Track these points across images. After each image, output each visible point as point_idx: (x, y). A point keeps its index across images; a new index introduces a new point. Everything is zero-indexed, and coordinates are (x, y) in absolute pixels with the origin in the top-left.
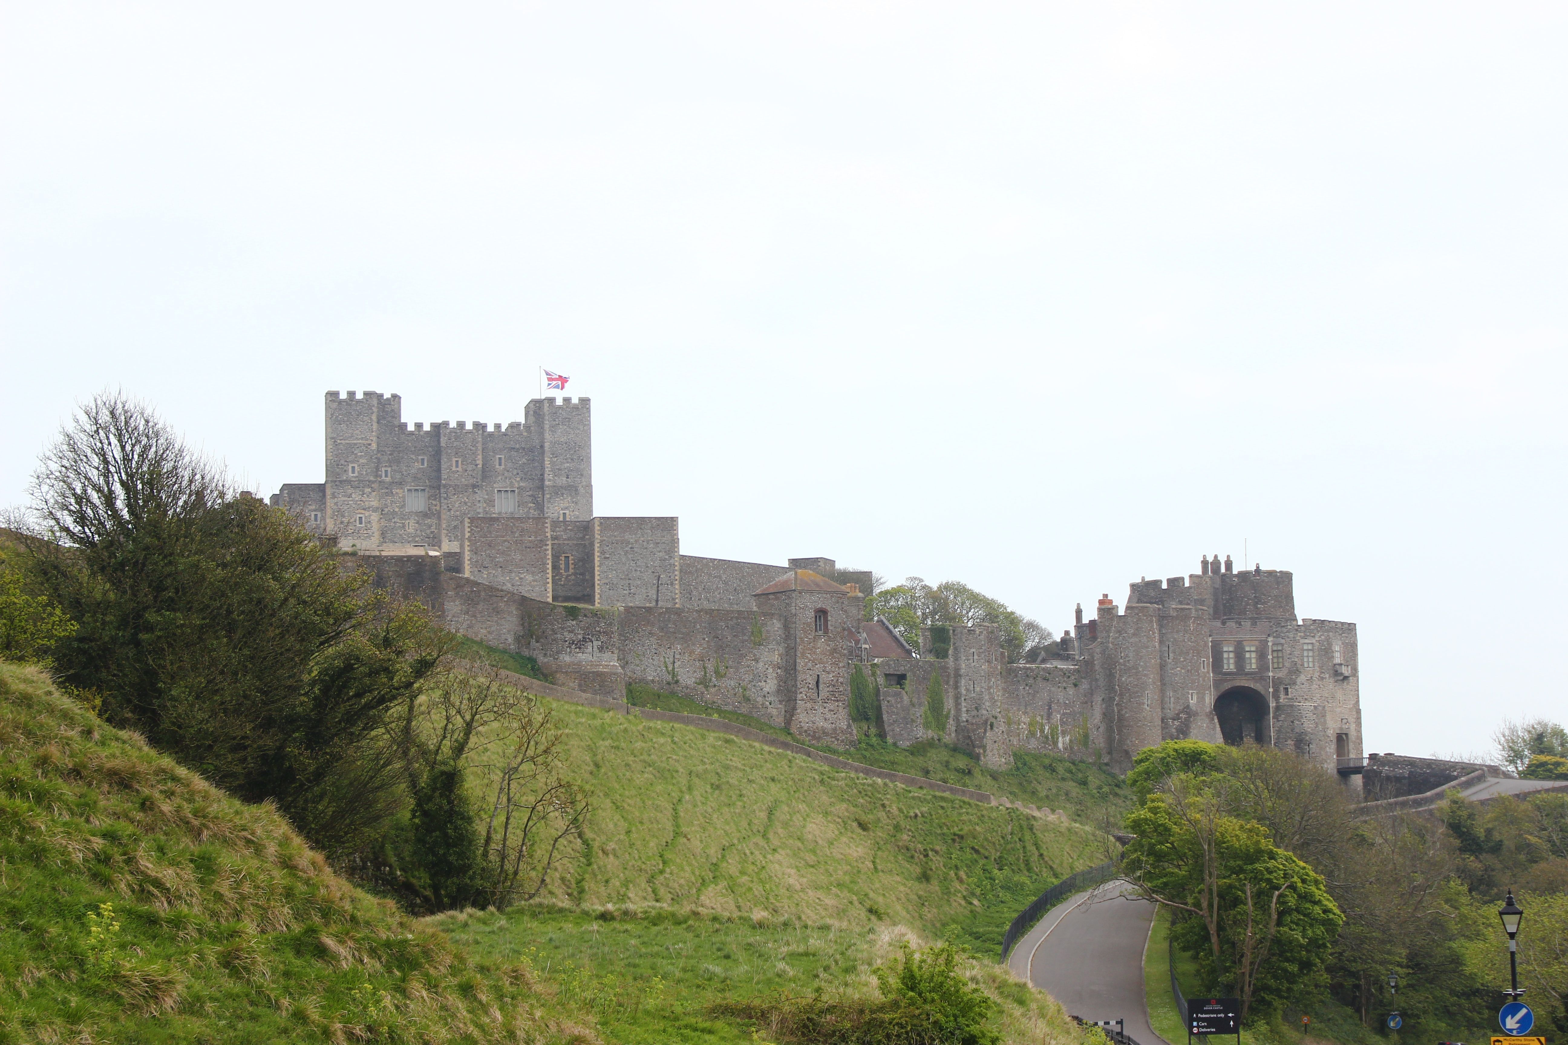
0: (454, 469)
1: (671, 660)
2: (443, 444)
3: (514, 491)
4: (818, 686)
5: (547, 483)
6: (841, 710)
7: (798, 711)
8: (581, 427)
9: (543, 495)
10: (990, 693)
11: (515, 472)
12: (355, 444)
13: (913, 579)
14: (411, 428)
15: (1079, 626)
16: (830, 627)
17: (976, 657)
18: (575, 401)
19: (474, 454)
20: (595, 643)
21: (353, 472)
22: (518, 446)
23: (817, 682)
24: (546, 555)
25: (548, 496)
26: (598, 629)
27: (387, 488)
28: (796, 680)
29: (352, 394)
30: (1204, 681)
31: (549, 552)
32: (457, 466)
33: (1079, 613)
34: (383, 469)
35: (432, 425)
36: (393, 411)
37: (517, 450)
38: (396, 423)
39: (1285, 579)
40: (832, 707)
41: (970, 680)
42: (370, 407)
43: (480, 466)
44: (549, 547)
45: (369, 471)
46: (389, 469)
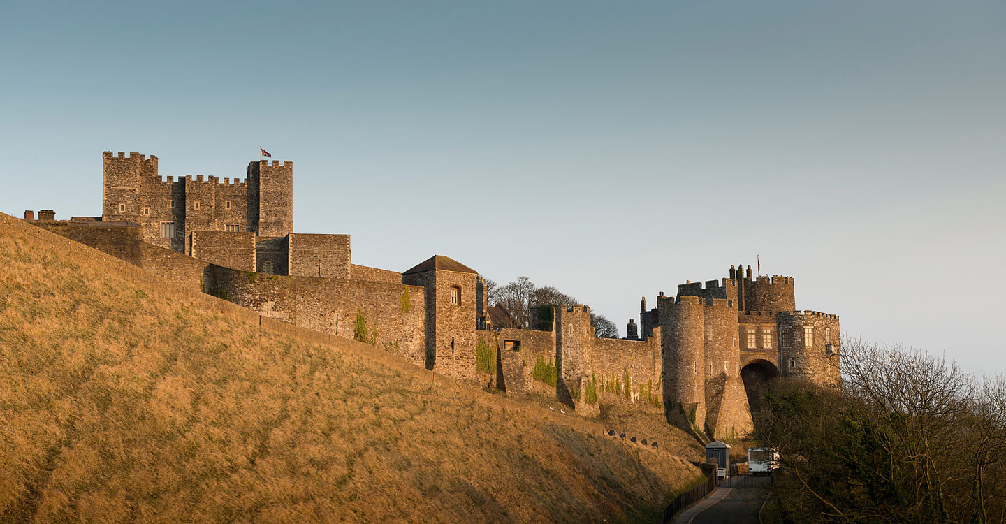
0: (195, 209)
1: (335, 320)
2: (187, 191)
3: (238, 226)
4: (453, 347)
5: (261, 220)
6: (470, 365)
7: (437, 365)
8: (286, 182)
9: (258, 228)
10: (583, 358)
11: (239, 212)
12: (124, 190)
13: (521, 278)
14: (164, 179)
15: (644, 313)
16: (462, 300)
17: (573, 330)
18: (281, 164)
19: (210, 198)
20: (270, 303)
21: (122, 209)
22: (241, 194)
23: (453, 343)
24: (252, 260)
25: (262, 229)
26: (272, 291)
27: (147, 222)
28: (435, 341)
29: (122, 154)
30: (735, 354)
31: (255, 258)
32: (197, 207)
33: (643, 303)
34: (145, 208)
35: (180, 178)
36: (151, 167)
37: (240, 197)
38: (154, 176)
39: (788, 282)
40: (464, 363)
41: (568, 347)
42: (135, 164)
43: (213, 207)
44: (255, 255)
45: (133, 208)
46: (149, 208)
